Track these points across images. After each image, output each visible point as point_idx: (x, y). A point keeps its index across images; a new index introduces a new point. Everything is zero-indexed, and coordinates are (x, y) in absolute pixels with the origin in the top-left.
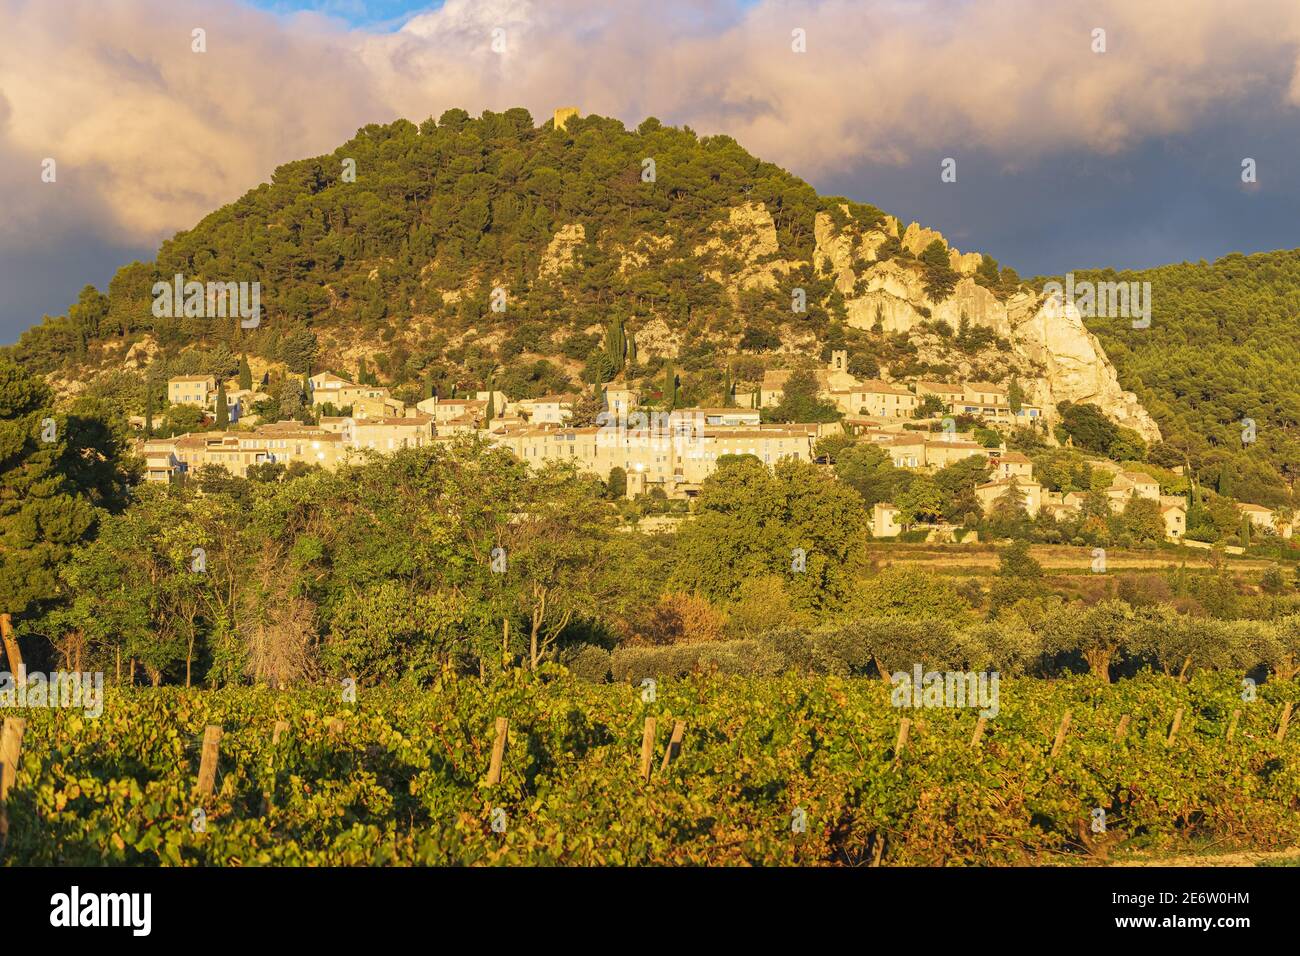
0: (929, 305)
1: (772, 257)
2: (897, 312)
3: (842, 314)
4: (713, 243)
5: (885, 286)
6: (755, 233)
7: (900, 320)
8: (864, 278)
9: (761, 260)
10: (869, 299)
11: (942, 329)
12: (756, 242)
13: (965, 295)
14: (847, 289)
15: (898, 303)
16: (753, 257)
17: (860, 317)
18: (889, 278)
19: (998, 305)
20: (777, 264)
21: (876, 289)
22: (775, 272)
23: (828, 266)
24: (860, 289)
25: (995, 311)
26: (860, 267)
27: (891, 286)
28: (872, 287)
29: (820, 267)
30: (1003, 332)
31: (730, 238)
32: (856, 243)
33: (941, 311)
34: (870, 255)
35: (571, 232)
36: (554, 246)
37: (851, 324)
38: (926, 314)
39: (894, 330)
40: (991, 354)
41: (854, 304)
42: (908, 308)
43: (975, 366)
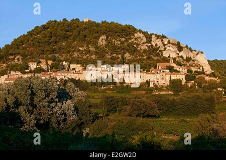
0: (178, 52)
1: (145, 43)
3: (162, 54)
4: (132, 40)
6: (141, 38)
7: (173, 55)
9: (143, 43)
10: (167, 51)
11: (182, 57)
12: (142, 40)
13: (185, 51)
14: (162, 49)
15: (173, 52)
16: (141, 43)
17: (166, 54)
19: (191, 53)
22: (147, 45)
23: (156, 45)
24: (165, 49)
26: (164, 45)
27: (171, 48)
28: (168, 48)
29: (154, 45)
30: (192, 58)
31: (136, 39)
32: (162, 40)
33: (181, 54)
34: (166, 43)
35: (104, 37)
36: (100, 40)
37: (164, 55)
38: (178, 54)
39: (172, 57)
40: (191, 62)
41: (164, 52)
42: (175, 53)
43: (190, 64)
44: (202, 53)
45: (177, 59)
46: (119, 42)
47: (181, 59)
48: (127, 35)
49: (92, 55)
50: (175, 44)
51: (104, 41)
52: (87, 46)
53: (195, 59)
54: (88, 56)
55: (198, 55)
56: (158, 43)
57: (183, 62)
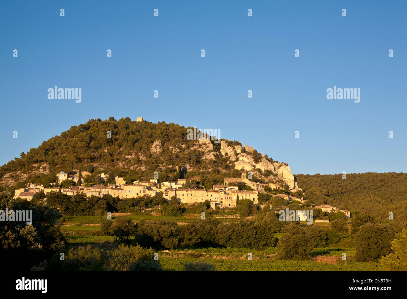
0: (254, 164)
1: (212, 151)
2: (247, 166)
3: (234, 166)
5: (243, 159)
6: (207, 145)
7: (248, 168)
8: (237, 157)
9: (210, 151)
10: (240, 162)
11: (259, 170)
12: (208, 147)
13: (264, 162)
14: (234, 160)
15: (247, 163)
16: (207, 151)
17: (238, 167)
18: (244, 157)
20: (214, 153)
21: (241, 159)
22: (213, 155)
24: (237, 160)
25: (271, 166)
26: (236, 154)
27: (245, 159)
28: (241, 158)
30: (273, 172)
31: (200, 146)
32: (234, 148)
33: (258, 166)
34: (239, 151)
35: (158, 142)
36: (154, 146)
37: (236, 168)
38: (254, 166)
39: (247, 170)
40: (271, 177)
41: (236, 163)
42: (250, 164)
43: (269, 180)
44: (286, 165)
45: (252, 173)
46: (178, 150)
47: (258, 172)
49: (141, 166)
50: (250, 153)
51: (158, 147)
52: (136, 154)
53: (276, 173)
54: (137, 167)
55: (281, 168)
56: (228, 152)
57: (260, 177)
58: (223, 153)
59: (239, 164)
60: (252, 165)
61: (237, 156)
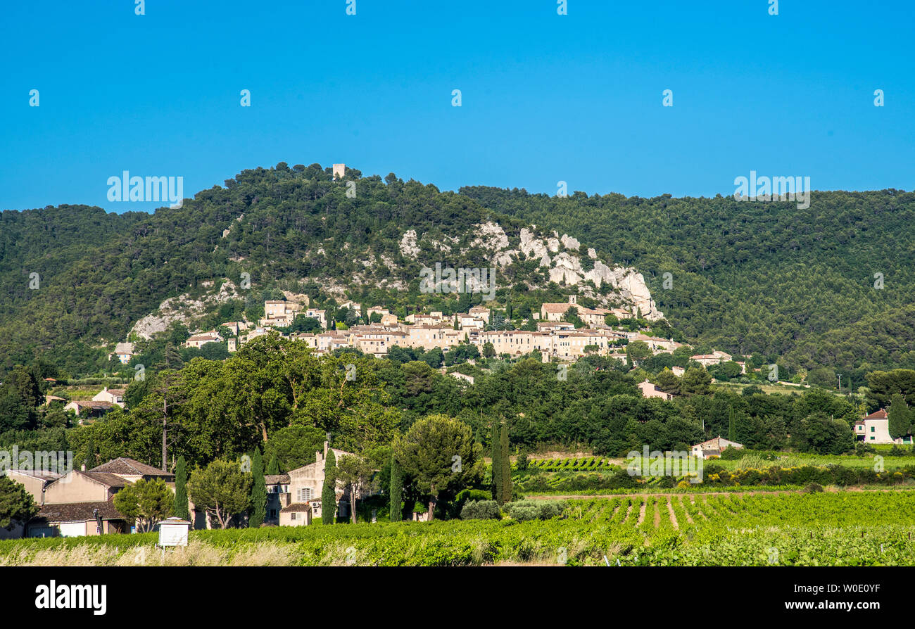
0: (583, 272)
1: (507, 249)
2: (570, 276)
3: (548, 276)
4: (477, 241)
5: (564, 264)
6: (496, 237)
7: (572, 280)
9: (503, 250)
10: (557, 269)
11: (591, 283)
12: (498, 241)
13: (598, 269)
14: (548, 265)
15: (571, 271)
16: (499, 248)
17: (556, 277)
18: (565, 260)
19: (611, 273)
20: (510, 252)
21: (560, 265)
22: (510, 255)
23: (532, 254)
24: (553, 265)
25: (610, 276)
26: (551, 255)
27: (566, 263)
28: (559, 263)
29: (527, 254)
30: (615, 285)
31: (485, 239)
32: (545, 243)
33: (589, 276)
34: (555, 249)
35: (411, 234)
36: (404, 241)
37: (551, 279)
38: (582, 276)
39: (570, 284)
40: (612, 295)
41: (551, 271)
42: (575, 274)
43: (609, 300)
44: (636, 271)
45: (581, 289)
46: (449, 248)
47: (590, 288)
48: (462, 229)
49: (392, 281)
50: (574, 251)
51: (413, 244)
52: (377, 257)
53: (620, 286)
54: (386, 284)
55: (628, 278)
56: (536, 251)
57: (595, 296)
58: (527, 252)
59: (556, 273)
60: (578, 274)
61: (552, 259)
